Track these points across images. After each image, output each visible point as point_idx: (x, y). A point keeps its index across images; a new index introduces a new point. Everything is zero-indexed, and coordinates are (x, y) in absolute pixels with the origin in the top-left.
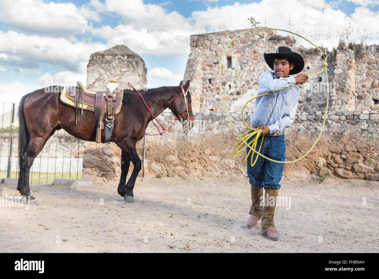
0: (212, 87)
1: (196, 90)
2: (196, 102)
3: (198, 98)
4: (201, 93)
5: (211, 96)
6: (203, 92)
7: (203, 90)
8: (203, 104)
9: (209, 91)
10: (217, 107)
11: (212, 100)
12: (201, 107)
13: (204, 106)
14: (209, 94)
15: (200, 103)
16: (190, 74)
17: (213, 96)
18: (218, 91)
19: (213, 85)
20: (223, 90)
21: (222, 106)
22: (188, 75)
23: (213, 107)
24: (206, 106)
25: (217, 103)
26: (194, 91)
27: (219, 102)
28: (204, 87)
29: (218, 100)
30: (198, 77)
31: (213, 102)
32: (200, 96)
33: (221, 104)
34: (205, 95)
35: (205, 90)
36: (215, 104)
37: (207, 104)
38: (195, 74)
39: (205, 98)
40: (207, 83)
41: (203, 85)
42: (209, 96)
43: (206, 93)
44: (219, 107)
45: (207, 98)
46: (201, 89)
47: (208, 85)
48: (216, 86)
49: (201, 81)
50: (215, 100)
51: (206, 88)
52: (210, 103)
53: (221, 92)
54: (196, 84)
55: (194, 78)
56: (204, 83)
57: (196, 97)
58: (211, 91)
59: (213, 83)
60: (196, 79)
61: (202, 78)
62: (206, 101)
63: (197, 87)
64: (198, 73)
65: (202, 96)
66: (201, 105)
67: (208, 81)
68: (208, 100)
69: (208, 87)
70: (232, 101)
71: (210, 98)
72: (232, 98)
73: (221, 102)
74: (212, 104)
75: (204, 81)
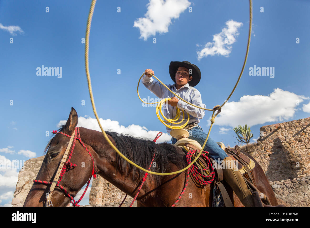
0: (109, 188)
1: (100, 191)
2: (100, 199)
3: (101, 196)
4: (103, 193)
5: (109, 194)
6: (104, 192)
7: (104, 191)
8: (104, 200)
9: (108, 191)
10: (113, 201)
11: (109, 196)
12: (103, 202)
13: (104, 201)
14: (108, 193)
15: (102, 199)
16: (96, 182)
17: (110, 194)
18: (113, 190)
19: (110, 187)
20: (116, 190)
21: (116, 200)
22: (95, 182)
23: (111, 201)
24: (106, 201)
25: (113, 198)
26: (99, 192)
27: (114, 197)
28: (105, 189)
29: (113, 196)
30: (101, 183)
31: (110, 198)
32: (102, 195)
33: (115, 198)
34: (105, 194)
35: (105, 190)
36: (112, 199)
37: (106, 200)
38: (99, 181)
39: (105, 196)
40: (106, 186)
41: (104, 188)
42: (108, 194)
43: (106, 193)
44: (114, 201)
45: (106, 196)
46: (102, 190)
47: (107, 187)
48: (112, 187)
49: (103, 185)
50: (112, 196)
51: (106, 189)
52: (108, 199)
53: (115, 190)
54: (100, 187)
55: (99, 184)
56: (105, 186)
57: (99, 196)
58: (109, 191)
59: (110, 185)
60: (100, 184)
61: (104, 183)
62: (106, 198)
63: (100, 189)
64: (101, 180)
65: (103, 195)
66: (103, 201)
67: (107, 185)
68: (107, 197)
69: (107, 188)
70: (122, 195)
71: (108, 196)
72: (122, 194)
73: (115, 197)
74: (110, 199)
75: (104, 185)
